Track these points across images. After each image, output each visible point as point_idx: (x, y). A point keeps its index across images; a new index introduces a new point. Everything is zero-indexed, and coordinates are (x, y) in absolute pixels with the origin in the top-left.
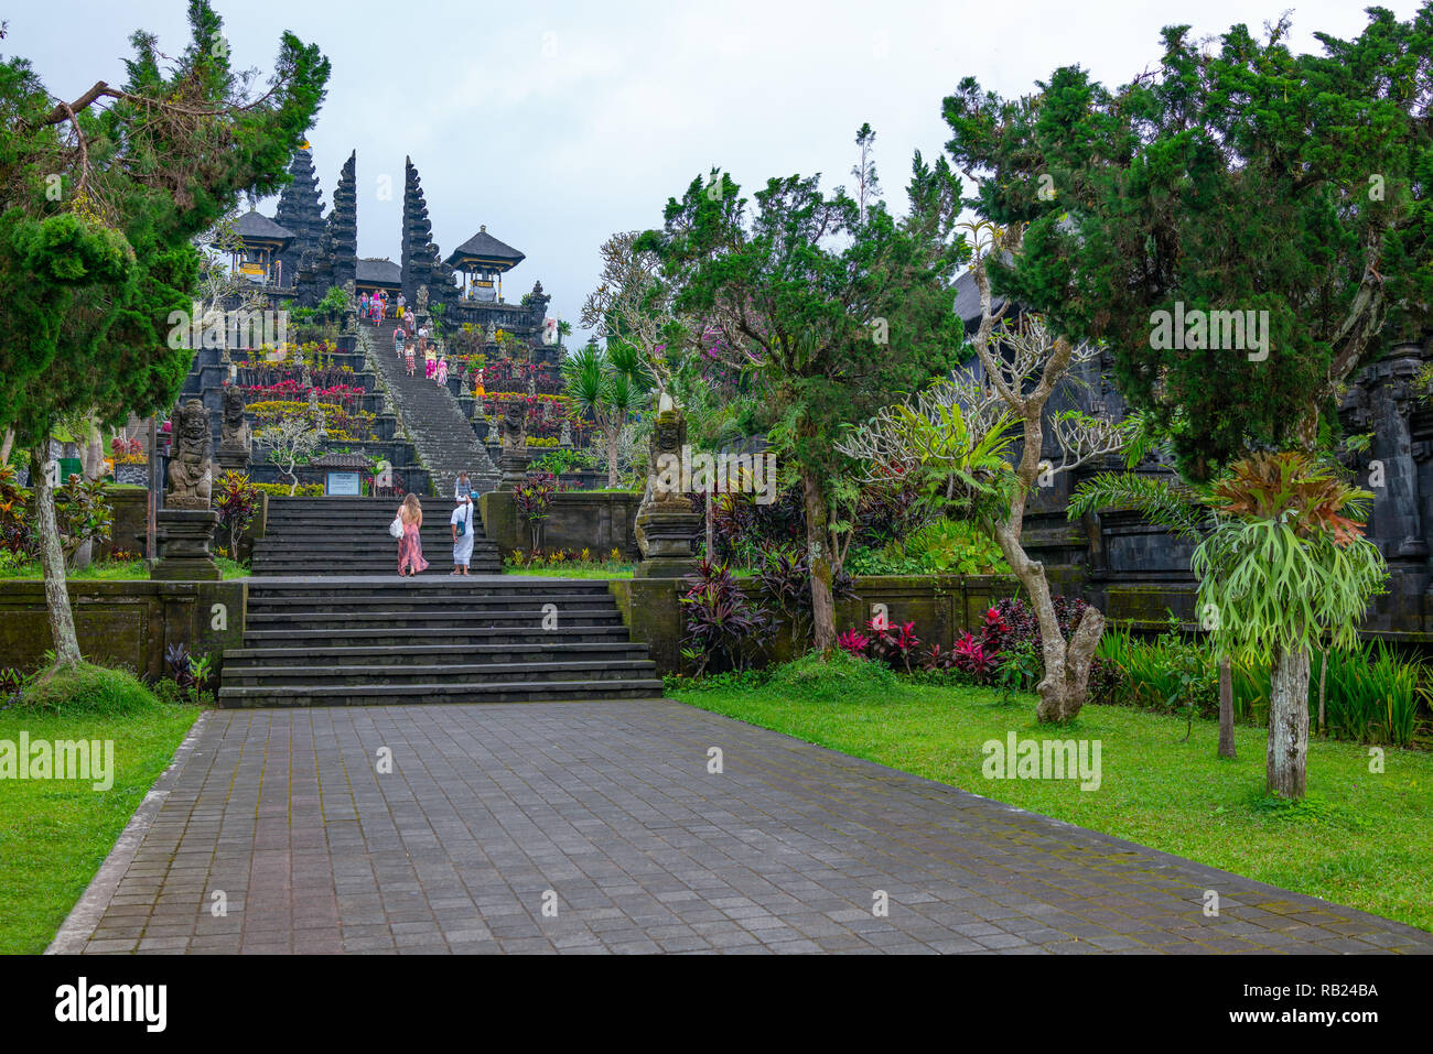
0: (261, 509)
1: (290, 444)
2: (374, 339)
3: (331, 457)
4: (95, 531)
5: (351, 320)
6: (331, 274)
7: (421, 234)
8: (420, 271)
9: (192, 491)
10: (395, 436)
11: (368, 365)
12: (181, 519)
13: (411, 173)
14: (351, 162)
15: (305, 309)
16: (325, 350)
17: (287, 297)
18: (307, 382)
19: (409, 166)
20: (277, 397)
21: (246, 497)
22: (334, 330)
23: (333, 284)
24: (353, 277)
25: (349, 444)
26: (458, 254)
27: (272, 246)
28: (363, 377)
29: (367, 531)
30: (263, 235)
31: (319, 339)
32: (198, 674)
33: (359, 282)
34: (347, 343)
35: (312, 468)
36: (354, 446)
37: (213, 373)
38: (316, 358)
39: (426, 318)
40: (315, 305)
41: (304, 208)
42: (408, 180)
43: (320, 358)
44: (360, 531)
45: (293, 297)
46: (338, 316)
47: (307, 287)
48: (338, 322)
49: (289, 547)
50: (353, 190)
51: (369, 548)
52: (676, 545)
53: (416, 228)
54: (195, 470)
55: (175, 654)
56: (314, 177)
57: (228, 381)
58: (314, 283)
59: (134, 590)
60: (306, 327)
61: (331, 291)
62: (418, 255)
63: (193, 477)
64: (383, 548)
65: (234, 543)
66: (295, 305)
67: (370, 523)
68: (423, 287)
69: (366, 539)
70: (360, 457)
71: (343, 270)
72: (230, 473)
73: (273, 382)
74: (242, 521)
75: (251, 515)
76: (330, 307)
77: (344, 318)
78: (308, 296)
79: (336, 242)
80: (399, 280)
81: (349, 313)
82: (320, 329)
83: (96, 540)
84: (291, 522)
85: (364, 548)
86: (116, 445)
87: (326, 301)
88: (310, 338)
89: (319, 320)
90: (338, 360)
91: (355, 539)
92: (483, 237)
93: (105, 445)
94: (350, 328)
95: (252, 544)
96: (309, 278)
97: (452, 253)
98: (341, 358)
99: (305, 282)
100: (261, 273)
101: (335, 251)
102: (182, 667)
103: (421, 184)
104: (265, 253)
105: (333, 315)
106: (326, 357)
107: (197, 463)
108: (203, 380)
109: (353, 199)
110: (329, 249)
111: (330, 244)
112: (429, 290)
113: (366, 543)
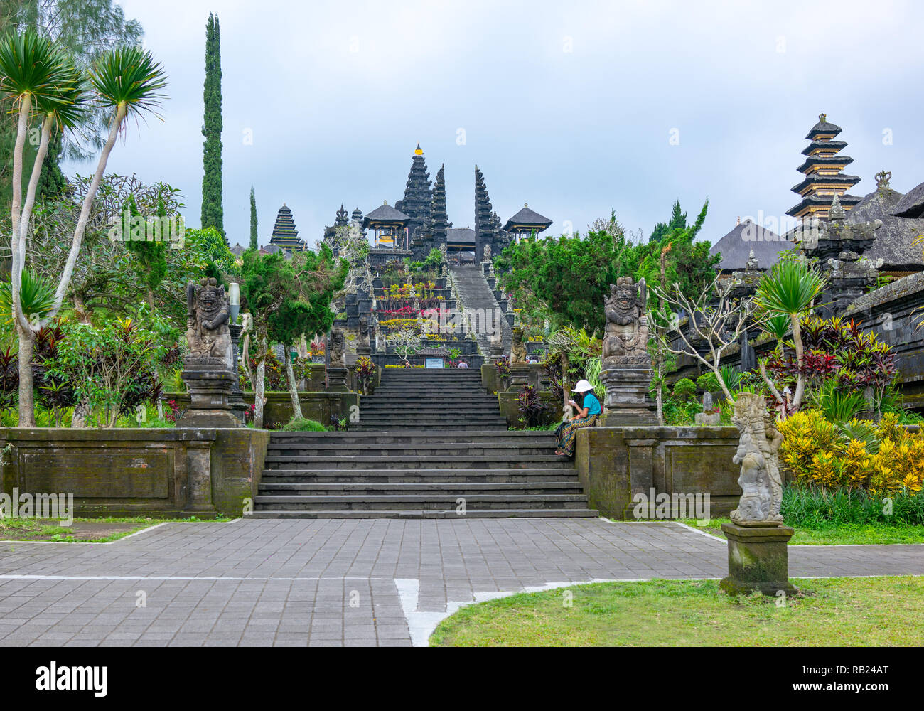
0: (377, 374)
1: (405, 343)
2: (458, 279)
3: (428, 350)
4: (305, 376)
5: (444, 268)
6: (432, 240)
7: (486, 213)
8: (485, 235)
9: (338, 361)
10: (466, 337)
11: (453, 296)
12: (335, 371)
13: (479, 176)
14: (442, 170)
15: (418, 262)
16: (428, 287)
17: (407, 255)
18: (417, 307)
19: (477, 171)
20: (400, 316)
21: (370, 368)
22: (434, 275)
23: (433, 246)
24: (445, 241)
25: (440, 342)
26: (510, 223)
27: (397, 225)
28: (450, 303)
29: (427, 383)
30: (392, 219)
31: (424, 281)
32: (341, 424)
33: (449, 243)
34: (441, 283)
35: (418, 356)
36: (442, 343)
37: (364, 304)
38: (423, 292)
39: (490, 264)
40: (424, 260)
41: (421, 193)
42: (477, 180)
43: (426, 292)
44: (423, 384)
45: (410, 256)
46: (437, 266)
47: (418, 249)
48: (437, 269)
49: (390, 391)
50: (443, 188)
51: (426, 391)
52: (521, 380)
53: (482, 209)
54: (339, 354)
55: (333, 418)
56: (427, 172)
57: (372, 308)
58: (422, 246)
59: (320, 396)
60: (418, 274)
61: (432, 251)
62: (484, 226)
63: (339, 356)
64: (432, 391)
65: (365, 389)
66: (411, 260)
67: (429, 379)
68: (487, 246)
69: (425, 387)
70: (443, 350)
71: (439, 238)
72: (362, 357)
73: (398, 307)
74: (368, 379)
75: (372, 376)
76: (431, 261)
77: (440, 267)
78: (419, 254)
79: (434, 221)
80: (474, 241)
81: (444, 264)
82: (426, 275)
83: (306, 380)
84: (392, 380)
85: (424, 391)
86: (313, 346)
87: (430, 258)
88: (421, 280)
89: (426, 269)
90: (436, 293)
91: (420, 387)
92: (526, 211)
93: (308, 346)
94: (444, 273)
95: (373, 389)
96: (419, 244)
97: (506, 223)
98: (438, 292)
99: (417, 246)
100: (392, 241)
101: (434, 227)
102: (336, 422)
103: (484, 182)
104: (393, 229)
105: (434, 265)
106: (429, 291)
107: (340, 351)
108: (359, 308)
109: (443, 194)
110: (430, 226)
111: (431, 222)
112: (492, 247)
113: (425, 389)
